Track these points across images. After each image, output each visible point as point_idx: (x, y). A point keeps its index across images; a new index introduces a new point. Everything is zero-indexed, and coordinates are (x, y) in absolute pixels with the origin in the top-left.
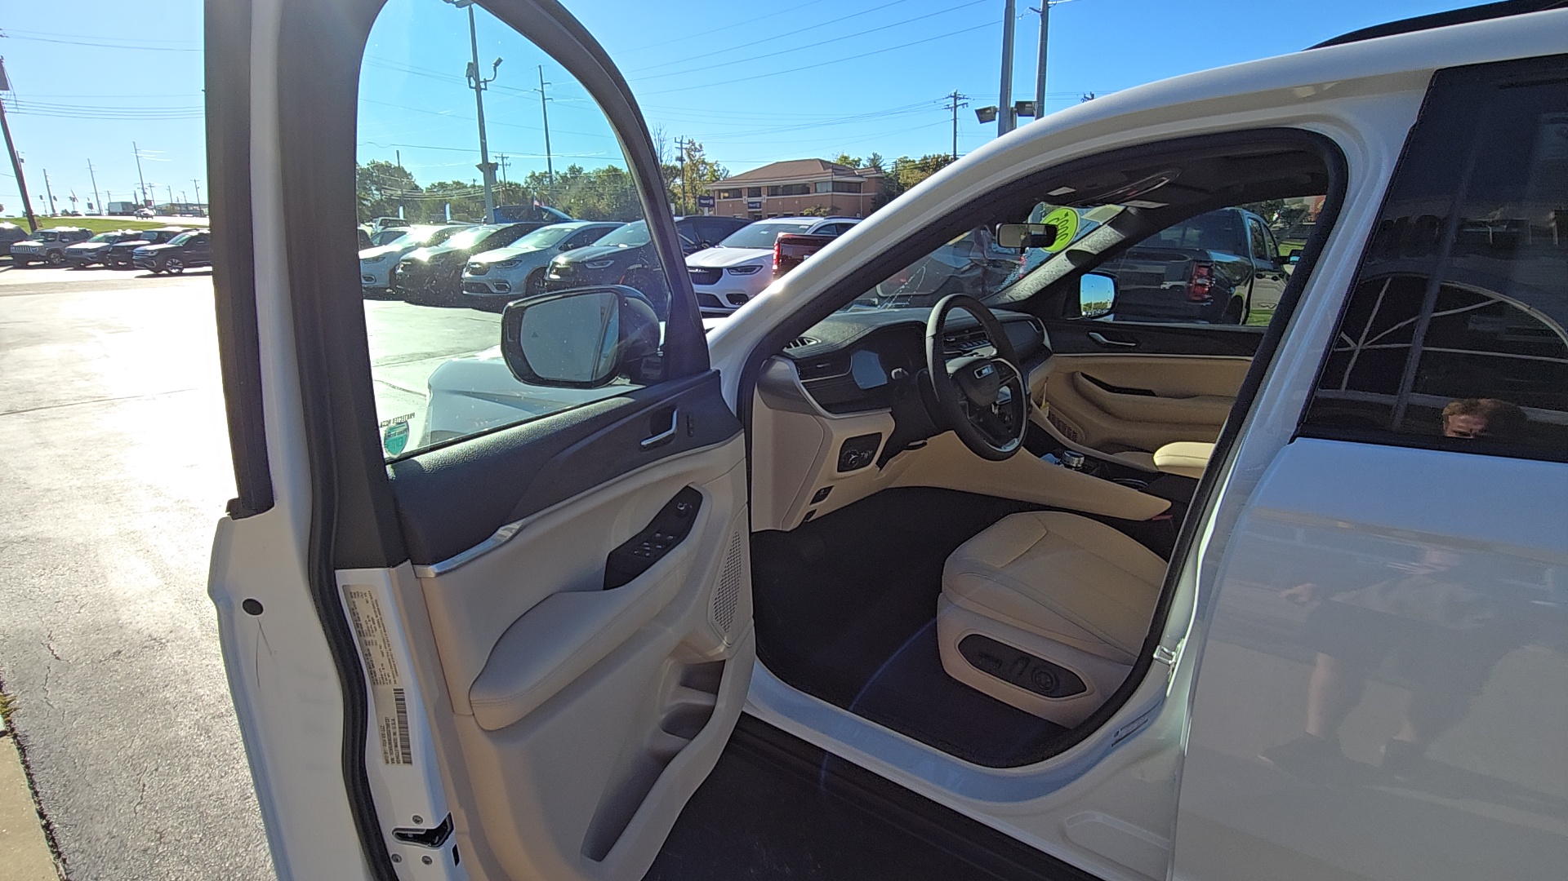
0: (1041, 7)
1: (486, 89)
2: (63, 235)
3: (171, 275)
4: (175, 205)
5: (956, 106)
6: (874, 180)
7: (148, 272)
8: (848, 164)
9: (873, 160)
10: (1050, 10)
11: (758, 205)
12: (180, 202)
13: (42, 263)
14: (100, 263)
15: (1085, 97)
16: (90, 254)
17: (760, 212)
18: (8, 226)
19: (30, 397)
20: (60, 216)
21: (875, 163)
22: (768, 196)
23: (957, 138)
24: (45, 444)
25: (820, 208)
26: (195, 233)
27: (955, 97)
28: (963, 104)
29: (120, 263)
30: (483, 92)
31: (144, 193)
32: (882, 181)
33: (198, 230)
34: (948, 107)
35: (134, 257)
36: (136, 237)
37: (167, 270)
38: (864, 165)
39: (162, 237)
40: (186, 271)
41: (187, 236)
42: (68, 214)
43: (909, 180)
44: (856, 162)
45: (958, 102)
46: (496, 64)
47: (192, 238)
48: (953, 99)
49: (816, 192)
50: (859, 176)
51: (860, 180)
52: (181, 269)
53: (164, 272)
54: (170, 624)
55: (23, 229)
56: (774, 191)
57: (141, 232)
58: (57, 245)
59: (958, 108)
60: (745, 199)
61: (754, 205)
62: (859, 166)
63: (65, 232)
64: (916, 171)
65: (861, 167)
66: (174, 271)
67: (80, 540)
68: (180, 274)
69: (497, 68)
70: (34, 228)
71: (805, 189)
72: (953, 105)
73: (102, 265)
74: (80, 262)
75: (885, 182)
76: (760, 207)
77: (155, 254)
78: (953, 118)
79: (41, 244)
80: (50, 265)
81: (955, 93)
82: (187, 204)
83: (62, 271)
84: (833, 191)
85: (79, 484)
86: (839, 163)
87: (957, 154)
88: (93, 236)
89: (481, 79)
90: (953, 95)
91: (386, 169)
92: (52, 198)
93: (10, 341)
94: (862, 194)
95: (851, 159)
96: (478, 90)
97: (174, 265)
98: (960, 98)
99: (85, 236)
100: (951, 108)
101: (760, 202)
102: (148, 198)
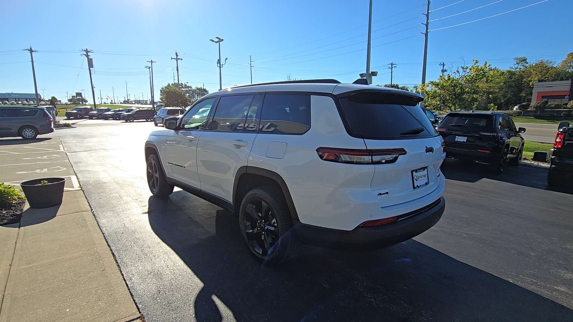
0: (425, 32)
1: (222, 67)
2: (103, 110)
3: (130, 122)
4: (136, 100)
5: (392, 67)
7: (124, 121)
10: (428, 33)
12: (138, 100)
13: (96, 118)
14: (111, 118)
15: (440, 64)
16: (109, 115)
18: (89, 107)
19: (90, 148)
20: (103, 104)
23: (392, 78)
24: (91, 157)
26: (138, 110)
27: (392, 64)
28: (395, 67)
29: (117, 118)
30: (221, 68)
31: (128, 97)
33: (139, 109)
34: (389, 68)
35: (121, 117)
36: (122, 111)
37: (129, 120)
39: (129, 111)
40: (134, 121)
41: (136, 111)
42: (106, 104)
45: (393, 66)
46: (226, 59)
47: (137, 111)
48: (391, 65)
52: (133, 120)
53: (129, 121)
54: (108, 181)
55: (92, 108)
57: (124, 109)
58: (101, 113)
59: (393, 68)
63: (103, 109)
66: (131, 121)
67: (96, 171)
68: (133, 122)
69: (226, 61)
70: (95, 108)
72: (391, 67)
73: (112, 119)
74: (106, 118)
77: (127, 115)
78: (391, 71)
79: (97, 112)
80: (99, 119)
81: (392, 63)
82: (140, 100)
83: (101, 120)
85: (97, 163)
88: (111, 110)
89: (221, 64)
90: (391, 63)
91: (200, 89)
92: (102, 98)
93: (86, 137)
96: (220, 67)
97: (131, 119)
98: (394, 65)
99: (109, 110)
100: (390, 68)
102: (129, 98)
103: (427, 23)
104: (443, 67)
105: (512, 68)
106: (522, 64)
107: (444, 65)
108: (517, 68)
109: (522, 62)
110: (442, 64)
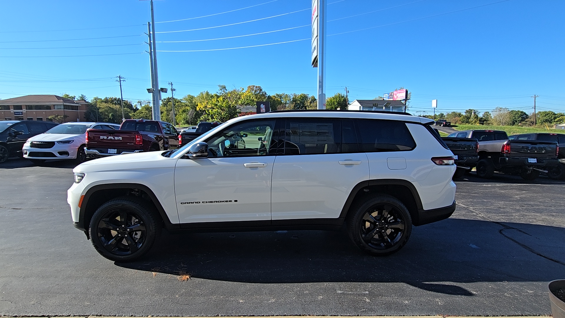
5: (120, 81)
6: (85, 106)
8: (69, 98)
9: (81, 97)
11: (21, 113)
17: (22, 117)
21: (83, 98)
22: (26, 109)
23: (122, 92)
25: (57, 116)
27: (120, 77)
28: (123, 80)
32: (89, 106)
34: (117, 81)
38: (77, 99)
43: (101, 106)
44: (73, 97)
48: (119, 78)
49: (54, 109)
50: (77, 103)
51: (77, 105)
56: (29, 107)
59: (121, 82)
60: (12, 111)
61: (18, 113)
62: (74, 99)
64: (103, 103)
65: (76, 100)
71: (48, 107)
72: (119, 80)
75: (90, 107)
76: (22, 115)
78: (120, 85)
81: (120, 76)
84: (64, 109)
86: (64, 97)
87: (123, 98)
90: (119, 76)
94: (79, 111)
95: (70, 96)
98: (122, 78)
101: (22, 112)
103: (150, 43)
104: (172, 86)
105: (218, 93)
106: (223, 90)
107: (172, 85)
108: (221, 93)
109: (224, 89)
110: (170, 84)
